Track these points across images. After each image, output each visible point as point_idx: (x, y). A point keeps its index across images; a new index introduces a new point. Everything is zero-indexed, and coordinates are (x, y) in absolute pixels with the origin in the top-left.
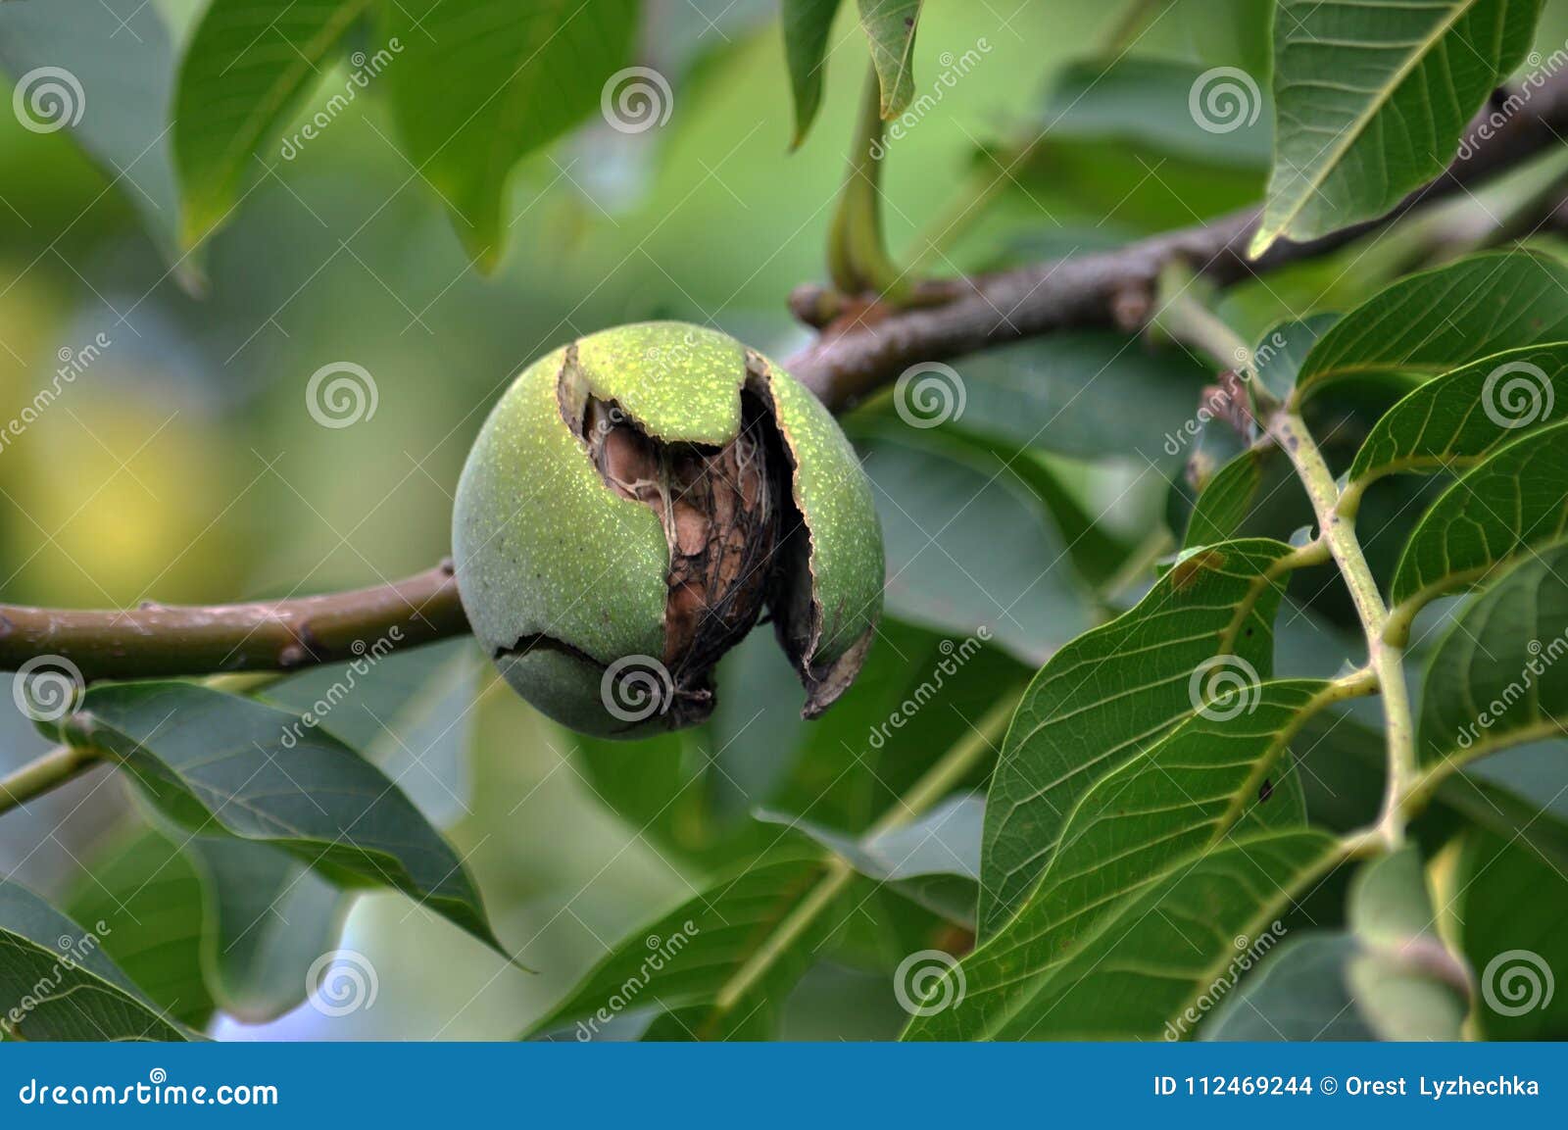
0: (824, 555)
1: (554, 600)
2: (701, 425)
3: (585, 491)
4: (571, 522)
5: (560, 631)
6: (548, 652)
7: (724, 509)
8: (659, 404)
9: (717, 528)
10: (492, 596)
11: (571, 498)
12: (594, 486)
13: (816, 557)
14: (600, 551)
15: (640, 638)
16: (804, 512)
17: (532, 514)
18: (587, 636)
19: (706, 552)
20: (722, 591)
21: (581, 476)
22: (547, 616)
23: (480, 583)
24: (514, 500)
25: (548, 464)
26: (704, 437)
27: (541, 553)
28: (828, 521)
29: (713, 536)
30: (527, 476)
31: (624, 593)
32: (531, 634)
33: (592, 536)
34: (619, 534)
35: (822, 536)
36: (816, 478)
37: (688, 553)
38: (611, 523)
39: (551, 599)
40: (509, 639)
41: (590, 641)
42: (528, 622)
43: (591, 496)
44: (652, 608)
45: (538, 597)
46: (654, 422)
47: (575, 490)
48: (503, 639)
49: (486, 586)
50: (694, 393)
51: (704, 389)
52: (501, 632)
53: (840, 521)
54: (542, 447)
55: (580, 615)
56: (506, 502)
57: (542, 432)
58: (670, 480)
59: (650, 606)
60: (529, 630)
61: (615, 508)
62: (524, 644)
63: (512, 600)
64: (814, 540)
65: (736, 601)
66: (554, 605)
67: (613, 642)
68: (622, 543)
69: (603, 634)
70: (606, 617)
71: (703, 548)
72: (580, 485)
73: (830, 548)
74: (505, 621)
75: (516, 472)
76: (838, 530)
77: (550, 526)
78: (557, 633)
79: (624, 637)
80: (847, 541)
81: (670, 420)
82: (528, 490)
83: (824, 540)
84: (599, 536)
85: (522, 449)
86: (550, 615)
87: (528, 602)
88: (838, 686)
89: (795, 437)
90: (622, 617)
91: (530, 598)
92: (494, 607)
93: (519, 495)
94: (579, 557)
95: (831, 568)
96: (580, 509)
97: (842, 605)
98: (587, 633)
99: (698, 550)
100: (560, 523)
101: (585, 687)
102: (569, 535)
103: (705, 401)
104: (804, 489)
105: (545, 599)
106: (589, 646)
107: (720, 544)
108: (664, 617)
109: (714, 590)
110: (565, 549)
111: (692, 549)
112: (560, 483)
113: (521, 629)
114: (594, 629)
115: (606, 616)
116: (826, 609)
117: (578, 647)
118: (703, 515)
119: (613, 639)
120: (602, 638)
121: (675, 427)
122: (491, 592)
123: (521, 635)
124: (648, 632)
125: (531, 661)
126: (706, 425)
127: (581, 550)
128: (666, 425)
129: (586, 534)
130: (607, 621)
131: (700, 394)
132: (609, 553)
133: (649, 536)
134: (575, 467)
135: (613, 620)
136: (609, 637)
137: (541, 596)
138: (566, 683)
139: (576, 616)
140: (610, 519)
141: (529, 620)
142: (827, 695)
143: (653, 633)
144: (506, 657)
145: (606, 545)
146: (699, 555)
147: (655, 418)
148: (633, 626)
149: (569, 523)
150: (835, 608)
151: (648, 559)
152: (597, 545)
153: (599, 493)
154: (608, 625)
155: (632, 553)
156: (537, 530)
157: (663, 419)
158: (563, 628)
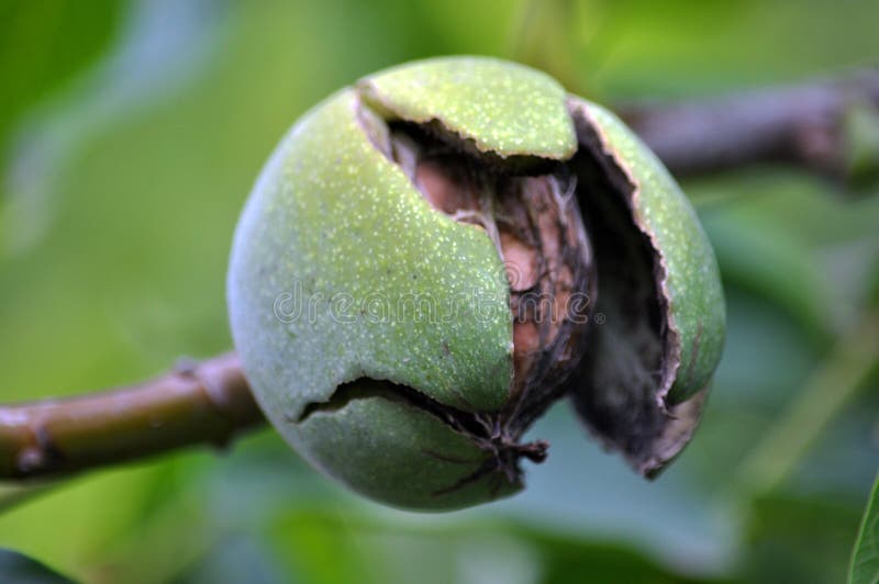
0: (679, 279)
1: (383, 336)
2: (538, 139)
3: (412, 216)
4: (400, 249)
5: (391, 369)
6: (372, 400)
7: (550, 244)
8: (488, 120)
9: (547, 262)
10: (300, 346)
11: (398, 223)
12: (423, 209)
13: (670, 281)
14: (436, 277)
15: (485, 370)
16: (651, 233)
17: (350, 247)
18: (425, 372)
19: (536, 288)
20: (554, 333)
21: (406, 199)
22: (373, 355)
23: (285, 335)
24: (325, 236)
25: (365, 193)
26: (545, 150)
27: (364, 287)
28: (677, 243)
29: (543, 270)
30: (339, 209)
31: (468, 321)
32: (353, 380)
33: (427, 261)
34: (457, 257)
35: (674, 258)
36: (658, 201)
37: (519, 287)
38: (446, 247)
39: (379, 336)
40: (322, 389)
41: (428, 378)
42: (350, 366)
43: (421, 219)
44: (499, 335)
45: (363, 336)
46: (487, 136)
47: (400, 215)
48: (316, 391)
49: (292, 336)
50: (523, 110)
51: (533, 105)
52: (313, 384)
53: (689, 244)
54: (354, 177)
55: (416, 349)
56: (315, 239)
57: (351, 161)
58: (495, 209)
59: (496, 335)
60: (351, 375)
61: (449, 230)
62: (343, 394)
63: (329, 344)
64: (666, 263)
65: (568, 342)
66: (384, 341)
67: (455, 377)
68: (461, 267)
69: (443, 368)
70: (447, 349)
71: (534, 282)
72: (405, 210)
73: (683, 272)
74: (318, 370)
75: (323, 207)
76: (689, 253)
77: (374, 256)
78: (388, 372)
79: (469, 370)
80: (698, 267)
81: (504, 134)
82: (342, 222)
83: (676, 263)
84: (435, 261)
85: (328, 182)
86: (378, 354)
87: (350, 344)
88: (676, 440)
89: (628, 160)
90: (466, 346)
91: (352, 339)
92: (303, 357)
93: (331, 230)
94: (412, 284)
95: (687, 292)
96: (410, 234)
97: (699, 334)
98: (425, 368)
99: (528, 285)
100: (386, 252)
101: (413, 438)
102: (398, 263)
103: (537, 116)
104: (647, 211)
105: (372, 336)
106: (426, 383)
107: (550, 280)
108: (512, 346)
109: (546, 329)
110: (394, 279)
111: (523, 283)
112: (381, 210)
113: (341, 373)
114: (433, 362)
115: (447, 347)
116: (685, 337)
117: (413, 386)
118: (530, 248)
119: (455, 372)
120: (442, 372)
121: (511, 140)
122: (298, 340)
123: (340, 383)
124: (495, 363)
125: (350, 412)
126: (544, 139)
127: (415, 277)
128: (500, 139)
129: (422, 260)
130: (448, 353)
131: (530, 110)
132: (448, 278)
133: (488, 260)
134: (398, 192)
135: (457, 352)
136: (451, 370)
137: (367, 335)
138: (391, 434)
139: (412, 351)
140: (445, 242)
141: (352, 363)
142: (668, 449)
143: (500, 365)
144: (317, 415)
145: (443, 269)
146: (531, 290)
147: (487, 133)
148: (478, 358)
149: (397, 250)
150: (694, 336)
151: (490, 284)
152: (433, 270)
153: (430, 215)
154: (449, 357)
155: (474, 278)
156: (358, 263)
157: (495, 134)
158: (395, 365)
